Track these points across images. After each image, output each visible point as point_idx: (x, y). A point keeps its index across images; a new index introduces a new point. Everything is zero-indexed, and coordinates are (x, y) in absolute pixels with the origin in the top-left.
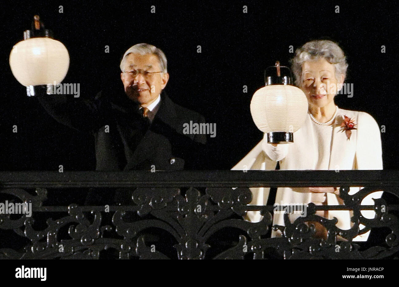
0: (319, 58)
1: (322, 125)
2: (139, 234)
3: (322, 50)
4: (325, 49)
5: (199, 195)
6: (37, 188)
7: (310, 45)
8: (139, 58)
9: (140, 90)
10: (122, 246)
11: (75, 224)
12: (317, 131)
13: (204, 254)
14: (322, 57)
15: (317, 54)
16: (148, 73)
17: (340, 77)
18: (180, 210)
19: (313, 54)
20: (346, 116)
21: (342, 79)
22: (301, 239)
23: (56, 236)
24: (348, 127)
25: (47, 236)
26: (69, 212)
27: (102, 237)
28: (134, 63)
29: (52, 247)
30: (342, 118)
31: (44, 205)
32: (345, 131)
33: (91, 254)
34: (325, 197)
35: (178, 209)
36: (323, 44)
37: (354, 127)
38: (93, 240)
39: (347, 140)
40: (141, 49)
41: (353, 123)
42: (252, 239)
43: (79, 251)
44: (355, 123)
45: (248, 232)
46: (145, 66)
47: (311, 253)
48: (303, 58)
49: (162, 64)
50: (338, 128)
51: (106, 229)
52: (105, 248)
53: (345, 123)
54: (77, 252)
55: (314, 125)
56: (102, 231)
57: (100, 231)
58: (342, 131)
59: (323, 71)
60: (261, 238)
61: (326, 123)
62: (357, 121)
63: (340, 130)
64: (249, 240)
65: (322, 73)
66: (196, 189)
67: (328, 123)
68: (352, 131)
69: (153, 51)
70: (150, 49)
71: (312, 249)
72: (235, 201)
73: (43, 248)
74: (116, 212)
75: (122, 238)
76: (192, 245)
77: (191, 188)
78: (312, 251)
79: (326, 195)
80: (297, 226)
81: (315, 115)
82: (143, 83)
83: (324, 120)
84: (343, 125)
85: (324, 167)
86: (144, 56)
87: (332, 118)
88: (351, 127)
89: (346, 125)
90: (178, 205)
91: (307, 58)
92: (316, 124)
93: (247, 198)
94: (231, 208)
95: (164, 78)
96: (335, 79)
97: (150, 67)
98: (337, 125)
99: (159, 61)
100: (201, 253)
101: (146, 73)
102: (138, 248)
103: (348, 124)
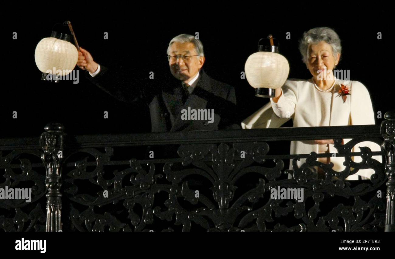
0: (319, 41)
1: (324, 92)
2: (184, 180)
3: (322, 35)
4: (324, 34)
5: (228, 149)
6: (105, 147)
7: (313, 31)
8: (179, 46)
9: (180, 70)
10: (171, 189)
11: (135, 174)
12: (320, 97)
13: (233, 194)
14: (322, 40)
15: (318, 38)
16: (186, 57)
17: (337, 55)
18: (214, 160)
19: (315, 37)
20: (343, 84)
21: (338, 56)
22: (306, 180)
23: (121, 184)
24: (344, 92)
25: (114, 184)
26: (130, 165)
27: (156, 183)
28: (175, 50)
29: (118, 192)
30: (339, 85)
31: (111, 160)
32: (341, 96)
33: (148, 197)
34: (327, 148)
35: (213, 160)
36: (323, 30)
37: (349, 93)
38: (149, 186)
39: (343, 102)
40: (181, 39)
41: (348, 90)
42: (269, 181)
43: (139, 194)
44: (349, 89)
45: (266, 176)
46: (184, 52)
47: (314, 190)
48: (307, 40)
49: (198, 49)
50: (336, 94)
51: (159, 177)
52: (158, 192)
53: (342, 90)
54: (137, 195)
55: (318, 92)
56: (156, 178)
57: (154, 179)
58: (339, 96)
59: (322, 50)
60: (276, 180)
61: (328, 91)
62: (351, 87)
63: (338, 96)
64: (267, 182)
65: (322, 53)
66: (225, 144)
67: (329, 90)
68: (347, 96)
69: (190, 39)
70: (188, 38)
71: (314, 187)
72: (256, 152)
73: (112, 193)
74: (166, 163)
75: (171, 183)
76: (224, 187)
77: (222, 143)
78: (314, 189)
79: (328, 146)
80: (303, 170)
81: (318, 85)
82: (183, 65)
83: (326, 88)
84: (340, 91)
85: (326, 124)
86: (183, 43)
87: (331, 86)
88: (346, 93)
89: (342, 91)
90: (213, 157)
91: (310, 40)
92: (319, 92)
93: (264, 150)
94: (252, 158)
95: (200, 60)
96: (332, 56)
97: (188, 52)
98: (336, 92)
99: (196, 48)
100: (231, 193)
101: (185, 57)
102: (183, 190)
103: (344, 91)
